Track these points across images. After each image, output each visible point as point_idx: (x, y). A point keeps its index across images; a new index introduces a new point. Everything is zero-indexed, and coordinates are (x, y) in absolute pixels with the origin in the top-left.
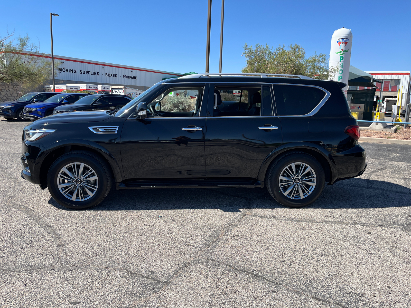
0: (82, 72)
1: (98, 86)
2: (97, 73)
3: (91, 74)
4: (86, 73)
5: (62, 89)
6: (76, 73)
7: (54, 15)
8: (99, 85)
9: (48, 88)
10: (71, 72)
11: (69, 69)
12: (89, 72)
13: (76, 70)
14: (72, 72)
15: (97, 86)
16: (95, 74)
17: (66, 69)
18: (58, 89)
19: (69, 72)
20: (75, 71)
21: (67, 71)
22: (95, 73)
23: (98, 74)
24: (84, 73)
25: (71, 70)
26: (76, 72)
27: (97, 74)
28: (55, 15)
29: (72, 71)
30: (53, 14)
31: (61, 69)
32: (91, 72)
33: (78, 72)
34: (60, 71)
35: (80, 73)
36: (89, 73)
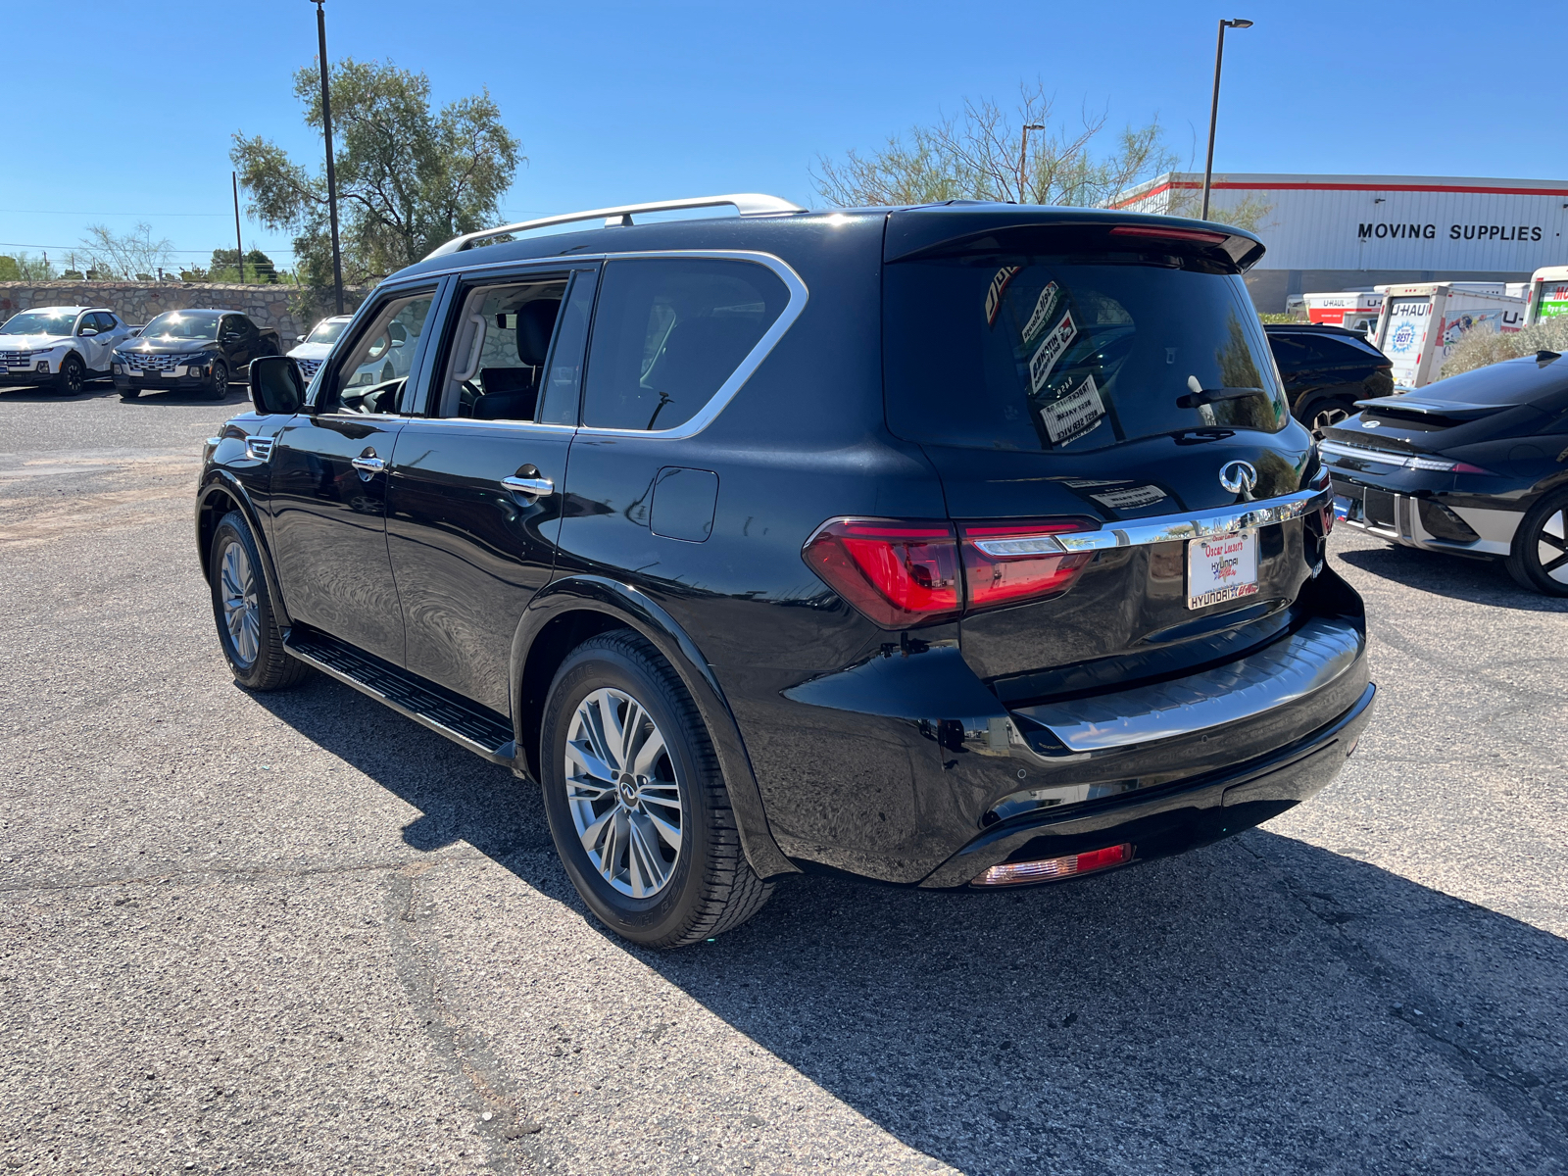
0: (1462, 231)
1: (1505, 287)
2: (1530, 231)
3: (1502, 238)
4: (1480, 233)
5: (1341, 307)
6: (1433, 237)
7: (1235, 26)
8: (1507, 285)
9: (1296, 305)
10: (1410, 236)
11: (1404, 226)
12: (1494, 231)
13: (1434, 228)
14: (1417, 235)
15: (1500, 290)
16: (1523, 236)
17: (1391, 226)
18: (1329, 307)
19: (1403, 236)
20: (1430, 229)
21: (1394, 235)
22: (1521, 233)
23: (1536, 237)
24: (1469, 235)
25: (1412, 227)
26: (1433, 233)
27: (1531, 234)
28: (1238, 22)
29: (1415, 231)
30: (1230, 24)
31: (1370, 226)
32: (1503, 228)
33: (1443, 232)
34: (1365, 236)
35: (1452, 236)
36: (1492, 234)
